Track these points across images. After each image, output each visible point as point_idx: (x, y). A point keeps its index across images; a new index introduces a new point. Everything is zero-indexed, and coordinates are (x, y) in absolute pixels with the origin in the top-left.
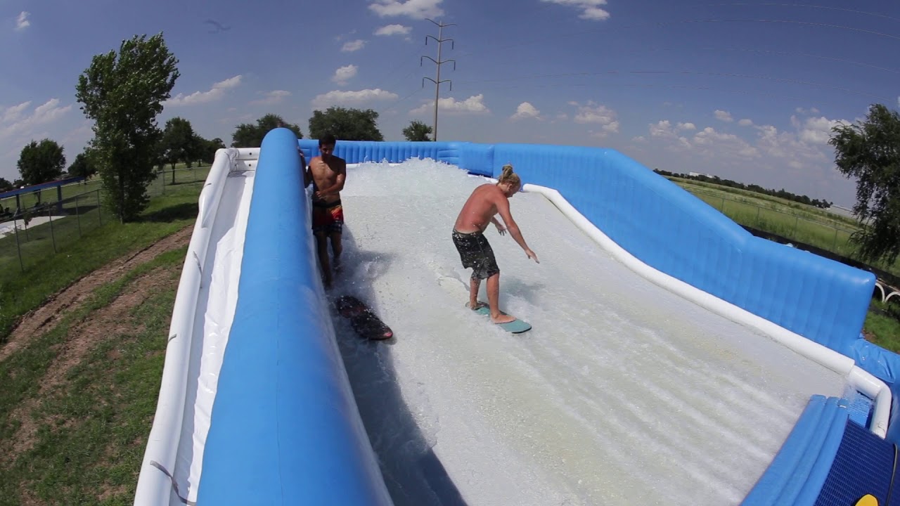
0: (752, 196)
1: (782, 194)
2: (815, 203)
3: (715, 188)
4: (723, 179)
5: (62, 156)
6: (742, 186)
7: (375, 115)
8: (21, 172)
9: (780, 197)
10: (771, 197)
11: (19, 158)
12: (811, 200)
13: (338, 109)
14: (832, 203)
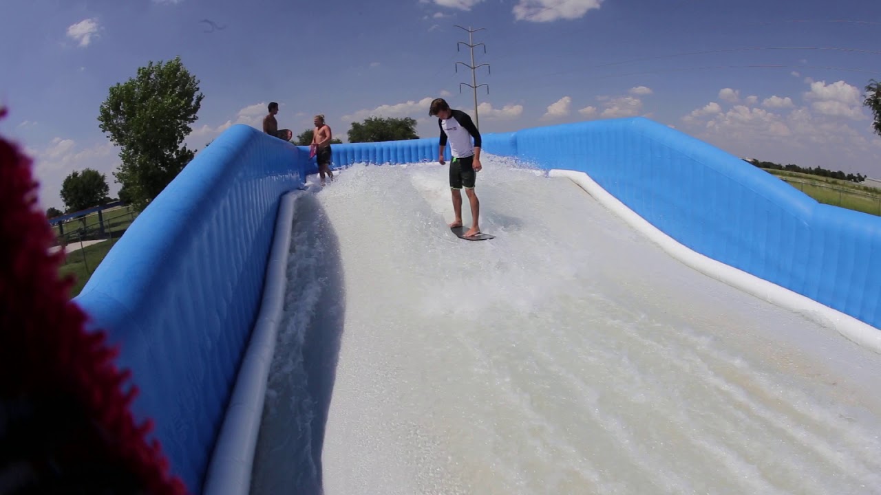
0: (791, 175)
1: (819, 172)
2: (850, 177)
4: (762, 161)
5: (105, 183)
6: (780, 167)
7: (413, 122)
8: (65, 201)
9: (817, 174)
10: (809, 175)
11: (62, 188)
12: (846, 175)
13: (376, 120)
14: (866, 176)
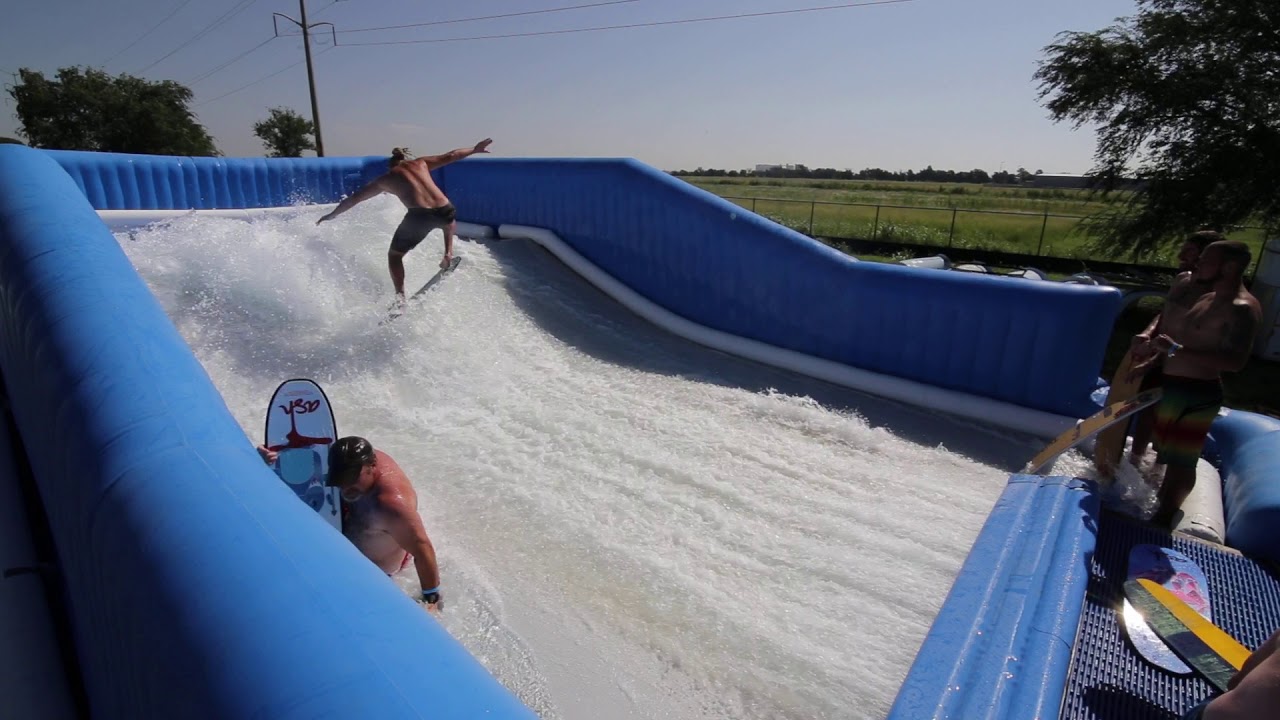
0: (868, 188)
1: (928, 176)
3: (800, 186)
4: (815, 168)
6: (848, 175)
9: (922, 181)
10: (905, 184)
12: (991, 175)
